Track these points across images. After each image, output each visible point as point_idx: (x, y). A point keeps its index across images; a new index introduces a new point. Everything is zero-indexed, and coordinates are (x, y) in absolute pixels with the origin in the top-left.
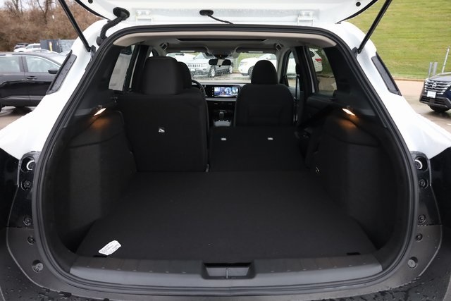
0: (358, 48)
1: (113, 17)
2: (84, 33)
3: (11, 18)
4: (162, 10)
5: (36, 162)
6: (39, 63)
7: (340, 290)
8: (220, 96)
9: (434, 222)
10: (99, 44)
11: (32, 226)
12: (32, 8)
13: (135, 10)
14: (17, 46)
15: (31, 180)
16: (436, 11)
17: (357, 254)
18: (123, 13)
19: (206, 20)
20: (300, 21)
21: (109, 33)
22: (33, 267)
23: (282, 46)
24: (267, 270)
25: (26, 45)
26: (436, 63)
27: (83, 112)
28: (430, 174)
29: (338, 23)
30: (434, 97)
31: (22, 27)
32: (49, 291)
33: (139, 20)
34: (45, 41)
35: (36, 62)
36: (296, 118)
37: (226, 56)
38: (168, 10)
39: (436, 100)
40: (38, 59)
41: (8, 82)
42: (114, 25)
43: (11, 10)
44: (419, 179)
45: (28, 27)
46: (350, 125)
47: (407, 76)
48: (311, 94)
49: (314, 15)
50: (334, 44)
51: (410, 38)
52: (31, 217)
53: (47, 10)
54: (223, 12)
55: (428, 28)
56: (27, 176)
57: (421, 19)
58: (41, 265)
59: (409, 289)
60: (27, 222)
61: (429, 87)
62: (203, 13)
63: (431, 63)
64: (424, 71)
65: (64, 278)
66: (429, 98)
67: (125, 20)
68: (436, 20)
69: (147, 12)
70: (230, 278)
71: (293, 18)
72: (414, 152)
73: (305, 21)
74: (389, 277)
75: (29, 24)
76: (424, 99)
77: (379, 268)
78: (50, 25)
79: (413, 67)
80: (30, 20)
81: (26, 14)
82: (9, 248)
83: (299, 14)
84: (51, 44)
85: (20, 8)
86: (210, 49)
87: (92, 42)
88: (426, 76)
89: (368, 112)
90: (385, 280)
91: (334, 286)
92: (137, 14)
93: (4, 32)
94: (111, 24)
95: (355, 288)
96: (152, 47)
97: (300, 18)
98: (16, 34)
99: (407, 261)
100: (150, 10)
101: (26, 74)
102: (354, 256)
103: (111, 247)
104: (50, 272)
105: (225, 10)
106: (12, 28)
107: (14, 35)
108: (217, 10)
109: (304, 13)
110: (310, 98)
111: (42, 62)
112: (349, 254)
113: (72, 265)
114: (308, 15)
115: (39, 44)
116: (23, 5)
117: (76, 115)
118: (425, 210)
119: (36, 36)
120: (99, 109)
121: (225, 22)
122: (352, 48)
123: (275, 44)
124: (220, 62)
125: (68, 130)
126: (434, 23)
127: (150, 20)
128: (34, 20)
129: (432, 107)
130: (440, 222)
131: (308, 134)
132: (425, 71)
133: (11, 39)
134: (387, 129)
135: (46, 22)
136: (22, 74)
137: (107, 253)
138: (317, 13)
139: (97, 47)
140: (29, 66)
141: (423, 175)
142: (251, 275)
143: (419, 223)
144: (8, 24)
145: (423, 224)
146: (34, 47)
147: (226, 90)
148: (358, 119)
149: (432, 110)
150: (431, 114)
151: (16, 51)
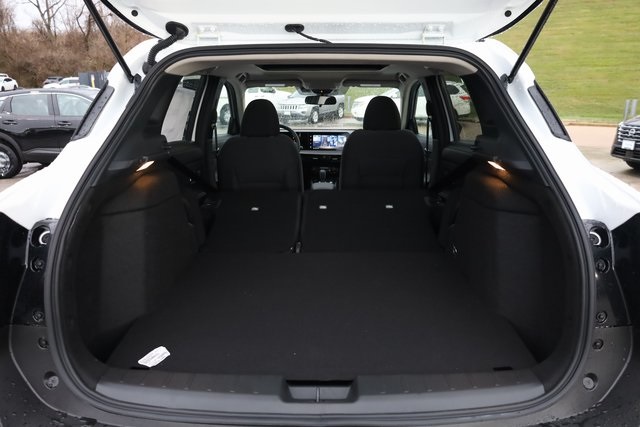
0: (508, 75)
1: (165, 35)
2: (125, 57)
3: (40, 42)
4: (234, 25)
5: (52, 232)
6: (75, 103)
7: (482, 421)
8: (321, 147)
9: (621, 323)
10: (145, 73)
11: (44, 323)
12: (69, 29)
13: (196, 25)
14: (47, 81)
15: (45, 259)
16: (633, 28)
17: (508, 369)
18: (180, 30)
19: (295, 38)
20: (426, 38)
21: (160, 56)
22: (45, 381)
23: (407, 76)
24: (376, 391)
25: (60, 80)
26: (635, 101)
27: (120, 165)
28: (613, 253)
29: (480, 41)
30: (632, 148)
31: (54, 54)
32: (65, 415)
33: (201, 39)
34: (85, 74)
35: (71, 101)
36: (428, 178)
37: (329, 91)
38: (241, 25)
39: (635, 153)
40: (75, 98)
41: (32, 130)
42: (167, 46)
43: (41, 32)
44: (596, 260)
45: (63, 54)
46: (498, 185)
47: (593, 119)
48: (449, 143)
49: (445, 30)
50: (475, 70)
51: (596, 66)
52: (43, 310)
53: (89, 31)
54: (318, 27)
55: (622, 51)
56: (39, 253)
57: (612, 39)
58: (56, 378)
59: (586, 420)
60: (37, 318)
61: (625, 134)
62: (290, 28)
63: (628, 101)
64: (617, 111)
65: (85, 398)
66: (625, 150)
67: (181, 38)
68: (633, 41)
69: (213, 28)
70: (323, 401)
71: (416, 34)
72: (588, 221)
73: (434, 38)
74: (556, 402)
75: (64, 51)
76: (617, 151)
77: (539, 390)
78: (93, 52)
79: (601, 107)
80: (66, 46)
81: (61, 37)
82: (12, 355)
83: (425, 30)
84: (93, 79)
85: (52, 29)
86: (306, 81)
87: (137, 70)
88: (621, 119)
89: (523, 165)
90: (549, 406)
91: (473, 415)
92: (198, 31)
93: (31, 61)
94: (163, 45)
95: (502, 418)
96: (225, 78)
97: (426, 35)
98: (47, 65)
99: (581, 379)
100: (217, 24)
101: (58, 118)
102: (503, 372)
103: (157, 356)
104: (68, 389)
105: (321, 24)
106: (42, 56)
107: (44, 65)
108: (308, 24)
109: (431, 27)
110: (447, 150)
111: (78, 103)
112: (497, 369)
113: (98, 379)
114: (438, 30)
115: (77, 78)
116: (57, 25)
117: (110, 169)
118: (607, 304)
119: (73, 66)
120: (144, 162)
121: (321, 40)
122: (499, 75)
123: (398, 74)
124: (323, 99)
125: (98, 189)
126: (631, 44)
127: (216, 39)
128: (71, 45)
129: (629, 163)
130: (629, 322)
131: (444, 200)
132: (619, 112)
133: (40, 70)
134: (549, 187)
135: (87, 47)
136: (52, 118)
137: (150, 365)
138: (450, 27)
139: (143, 76)
140: (60, 108)
141: (602, 254)
142: (352, 398)
143: (598, 323)
144: (36, 51)
145: (605, 325)
146: (71, 82)
147: (329, 139)
148: (509, 175)
149: (629, 168)
150: (629, 173)
151: (46, 87)
